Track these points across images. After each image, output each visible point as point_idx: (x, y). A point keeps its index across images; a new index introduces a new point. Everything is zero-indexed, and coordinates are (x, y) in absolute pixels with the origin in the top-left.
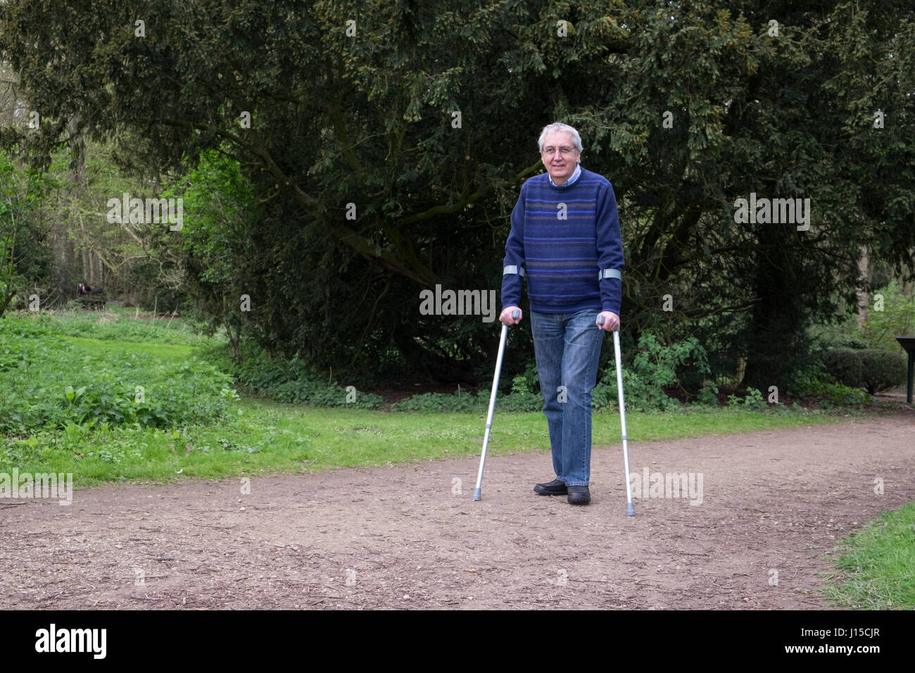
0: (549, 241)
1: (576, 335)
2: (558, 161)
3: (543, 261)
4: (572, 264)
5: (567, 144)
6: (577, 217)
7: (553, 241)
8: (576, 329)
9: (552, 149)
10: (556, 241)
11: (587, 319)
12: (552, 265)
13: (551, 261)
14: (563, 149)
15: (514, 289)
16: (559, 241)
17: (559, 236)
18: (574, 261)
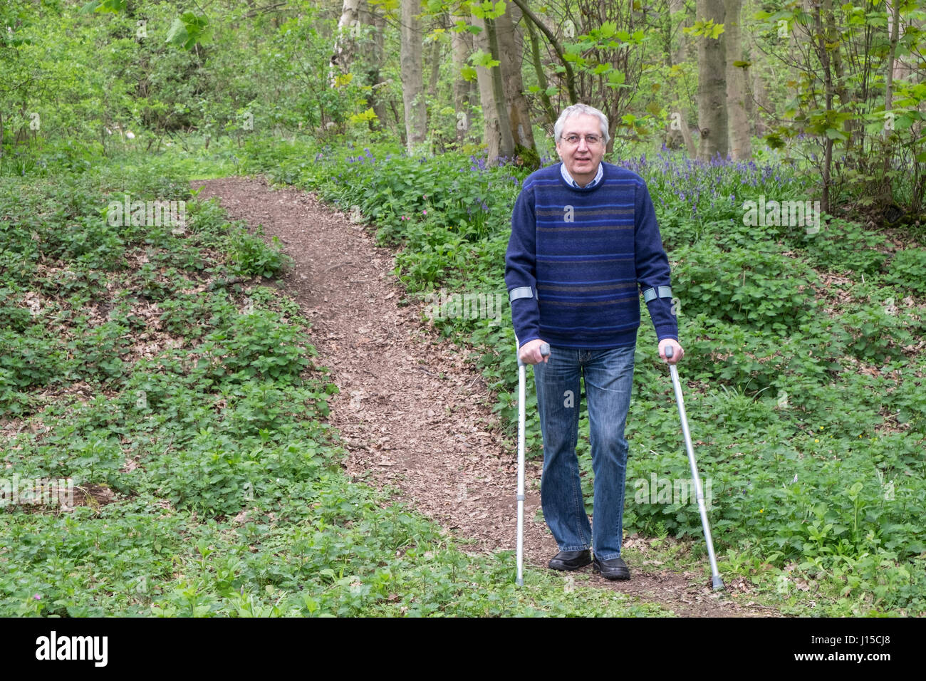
0: (575, 259)
1: (611, 379)
2: (583, 153)
3: (568, 286)
4: (606, 288)
5: (595, 131)
6: (610, 228)
7: (580, 259)
8: (609, 372)
9: (575, 137)
10: (585, 259)
11: (622, 359)
12: (582, 290)
13: (579, 286)
14: (589, 138)
15: (533, 318)
16: (589, 259)
17: (589, 253)
18: (608, 284)
